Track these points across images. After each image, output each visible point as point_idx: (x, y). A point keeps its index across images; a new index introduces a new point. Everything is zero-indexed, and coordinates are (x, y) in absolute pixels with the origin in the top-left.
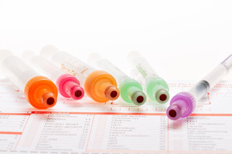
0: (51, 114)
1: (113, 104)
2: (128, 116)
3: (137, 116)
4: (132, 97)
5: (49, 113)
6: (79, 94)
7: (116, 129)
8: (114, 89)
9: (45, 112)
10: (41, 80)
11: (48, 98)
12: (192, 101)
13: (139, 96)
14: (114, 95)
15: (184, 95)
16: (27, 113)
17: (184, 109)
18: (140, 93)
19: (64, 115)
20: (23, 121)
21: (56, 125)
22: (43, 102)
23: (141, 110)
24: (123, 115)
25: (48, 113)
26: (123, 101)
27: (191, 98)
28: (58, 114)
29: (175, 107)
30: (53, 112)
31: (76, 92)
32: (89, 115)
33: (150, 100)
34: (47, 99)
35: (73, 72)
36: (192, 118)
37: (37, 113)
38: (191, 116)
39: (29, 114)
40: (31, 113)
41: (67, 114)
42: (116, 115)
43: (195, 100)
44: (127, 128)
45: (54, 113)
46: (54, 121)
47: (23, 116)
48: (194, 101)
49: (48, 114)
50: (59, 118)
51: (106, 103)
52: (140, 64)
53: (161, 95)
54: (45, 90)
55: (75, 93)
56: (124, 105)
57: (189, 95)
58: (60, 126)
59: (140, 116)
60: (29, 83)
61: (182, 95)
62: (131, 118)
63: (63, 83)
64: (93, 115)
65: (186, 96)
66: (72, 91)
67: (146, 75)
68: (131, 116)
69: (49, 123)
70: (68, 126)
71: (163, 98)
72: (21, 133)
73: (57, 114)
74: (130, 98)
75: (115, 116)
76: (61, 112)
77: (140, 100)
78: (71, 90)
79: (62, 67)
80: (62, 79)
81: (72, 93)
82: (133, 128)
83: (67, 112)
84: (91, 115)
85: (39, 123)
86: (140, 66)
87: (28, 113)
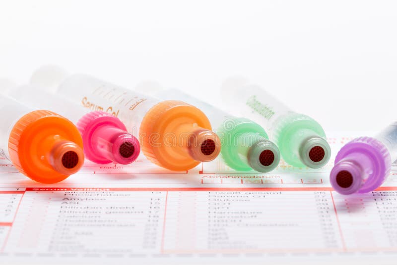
0: (71, 192)
1: (204, 172)
2: (243, 193)
3: (263, 192)
4: (249, 155)
5: (66, 190)
6: (128, 152)
7: (220, 215)
8: (207, 135)
9: (57, 188)
10: (47, 116)
11: (64, 153)
12: (384, 155)
13: (265, 151)
14: (208, 149)
15: (365, 142)
16: (16, 190)
17: (368, 172)
18: (267, 145)
19: (100, 193)
20: (9, 202)
21: (86, 210)
22: (55, 162)
23: (269, 182)
24: (232, 192)
25: (64, 190)
26: (227, 168)
27: (382, 150)
28: (85, 192)
29: (350, 165)
30: (74, 188)
31: (121, 146)
32: (154, 192)
33: (285, 167)
34: (62, 156)
35: (110, 109)
36: (385, 194)
37: (38, 189)
38: (381, 191)
39: (23, 192)
40: (24, 190)
41: (106, 191)
42: (215, 192)
43: (389, 154)
44: (244, 213)
45: (77, 190)
46: (80, 202)
47: (10, 195)
48: (387, 156)
49: (64, 192)
50: (89, 197)
51: (189, 171)
52: (255, 97)
53: (313, 149)
54: (57, 138)
55: (120, 149)
56: (230, 175)
57: (377, 144)
58: (95, 210)
59: (269, 192)
60: (15, 130)
61: (360, 141)
62: (250, 196)
63: (90, 130)
64: (164, 193)
65: (371, 145)
66: (112, 144)
67: (273, 113)
68: (250, 192)
69: (68, 206)
70: (112, 210)
71: (317, 154)
72: (10, 224)
73: (84, 190)
74: (243, 158)
75: (213, 193)
76: (93, 188)
77: (267, 159)
78: (110, 143)
79: (83, 103)
80: (88, 121)
81: (112, 150)
82: (258, 213)
83: (106, 188)
84: (159, 192)
85: (47, 207)
86: (255, 100)
87: (19, 190)
